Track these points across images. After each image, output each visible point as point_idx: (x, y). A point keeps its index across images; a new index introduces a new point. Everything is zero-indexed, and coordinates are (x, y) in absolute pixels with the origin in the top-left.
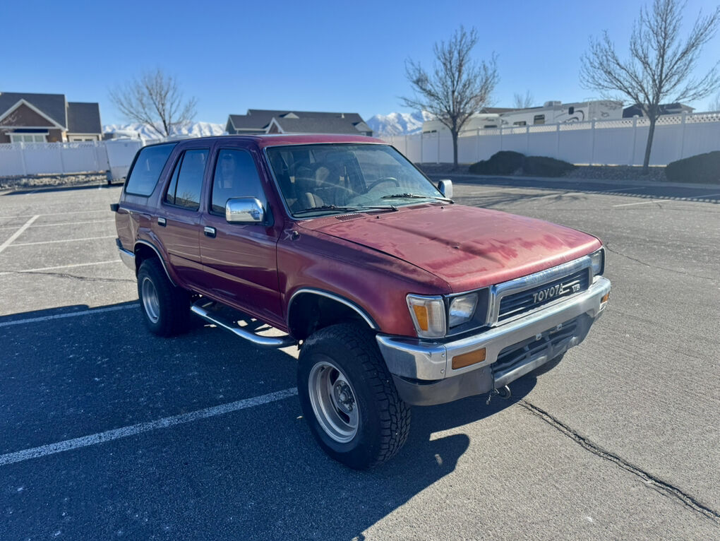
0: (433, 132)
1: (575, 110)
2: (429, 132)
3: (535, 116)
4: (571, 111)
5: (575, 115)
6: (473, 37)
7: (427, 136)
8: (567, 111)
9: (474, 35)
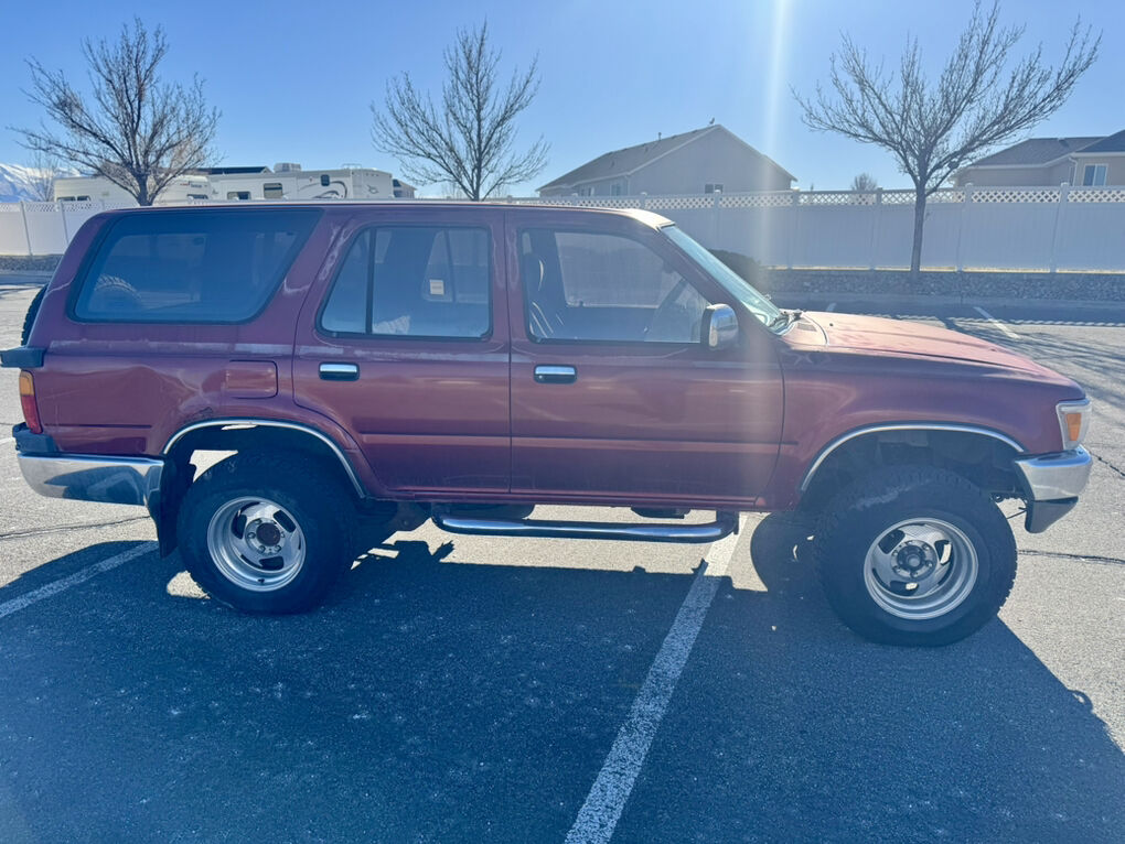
0: (80, 199)
1: (331, 180)
2: (72, 199)
3: (265, 185)
4: (325, 181)
5: (332, 187)
6: (160, 42)
7: (68, 205)
8: (319, 180)
9: (160, 38)
